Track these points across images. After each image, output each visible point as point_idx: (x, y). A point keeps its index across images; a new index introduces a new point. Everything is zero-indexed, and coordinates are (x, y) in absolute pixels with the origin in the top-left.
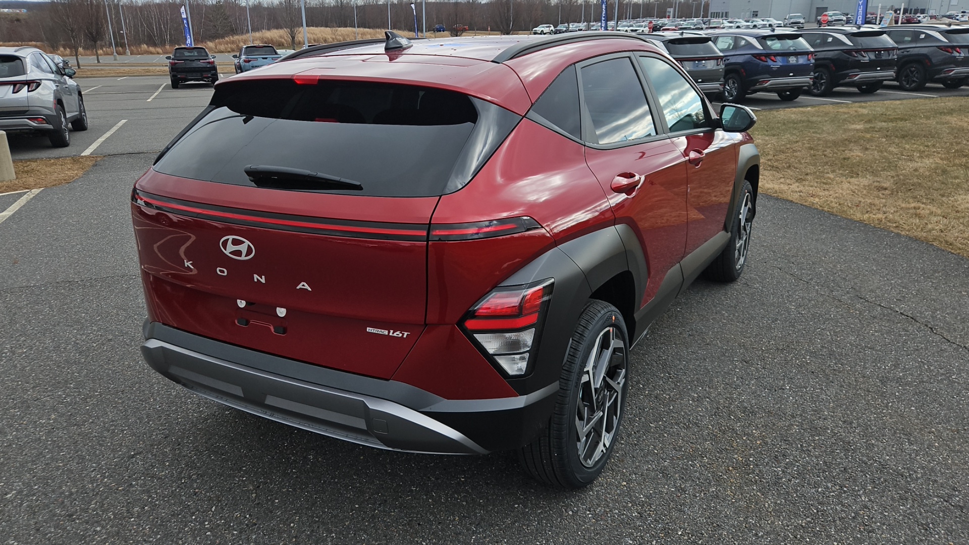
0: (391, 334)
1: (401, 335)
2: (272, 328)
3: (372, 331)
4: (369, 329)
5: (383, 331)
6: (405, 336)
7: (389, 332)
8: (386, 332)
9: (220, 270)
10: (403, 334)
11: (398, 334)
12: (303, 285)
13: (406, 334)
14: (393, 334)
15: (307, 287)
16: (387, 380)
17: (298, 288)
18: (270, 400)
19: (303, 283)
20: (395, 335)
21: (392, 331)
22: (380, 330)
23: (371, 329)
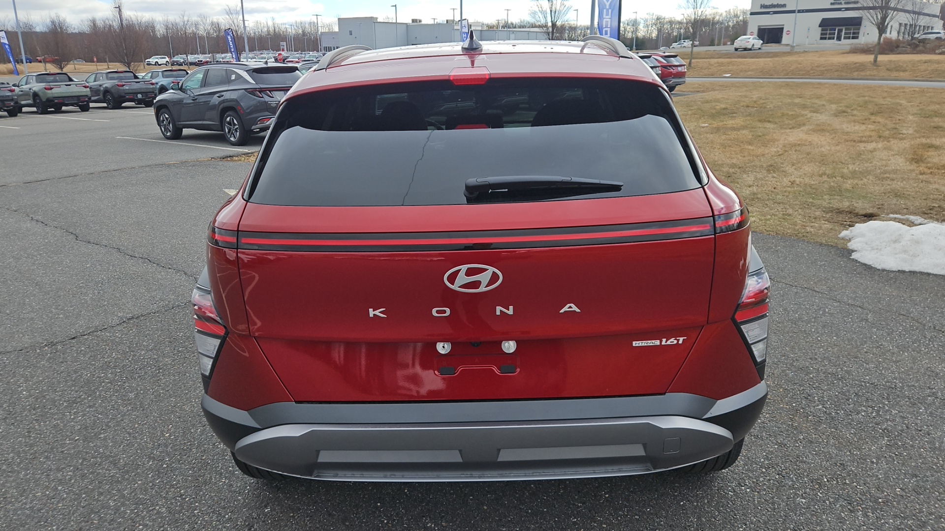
0: (663, 343)
1: (675, 342)
2: (495, 369)
3: (640, 345)
4: (635, 344)
5: (653, 341)
6: (680, 342)
7: (661, 342)
8: (657, 342)
9: (438, 312)
10: (678, 341)
11: (672, 341)
12: (570, 307)
13: (681, 340)
14: (666, 342)
15: (575, 308)
16: (664, 394)
17: (562, 311)
18: (505, 456)
19: (568, 305)
20: (669, 343)
21: (664, 340)
22: (649, 341)
23: (638, 342)
